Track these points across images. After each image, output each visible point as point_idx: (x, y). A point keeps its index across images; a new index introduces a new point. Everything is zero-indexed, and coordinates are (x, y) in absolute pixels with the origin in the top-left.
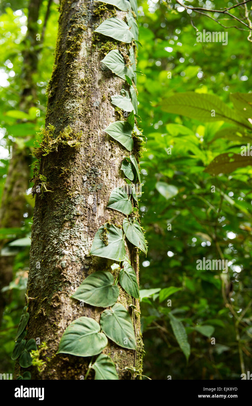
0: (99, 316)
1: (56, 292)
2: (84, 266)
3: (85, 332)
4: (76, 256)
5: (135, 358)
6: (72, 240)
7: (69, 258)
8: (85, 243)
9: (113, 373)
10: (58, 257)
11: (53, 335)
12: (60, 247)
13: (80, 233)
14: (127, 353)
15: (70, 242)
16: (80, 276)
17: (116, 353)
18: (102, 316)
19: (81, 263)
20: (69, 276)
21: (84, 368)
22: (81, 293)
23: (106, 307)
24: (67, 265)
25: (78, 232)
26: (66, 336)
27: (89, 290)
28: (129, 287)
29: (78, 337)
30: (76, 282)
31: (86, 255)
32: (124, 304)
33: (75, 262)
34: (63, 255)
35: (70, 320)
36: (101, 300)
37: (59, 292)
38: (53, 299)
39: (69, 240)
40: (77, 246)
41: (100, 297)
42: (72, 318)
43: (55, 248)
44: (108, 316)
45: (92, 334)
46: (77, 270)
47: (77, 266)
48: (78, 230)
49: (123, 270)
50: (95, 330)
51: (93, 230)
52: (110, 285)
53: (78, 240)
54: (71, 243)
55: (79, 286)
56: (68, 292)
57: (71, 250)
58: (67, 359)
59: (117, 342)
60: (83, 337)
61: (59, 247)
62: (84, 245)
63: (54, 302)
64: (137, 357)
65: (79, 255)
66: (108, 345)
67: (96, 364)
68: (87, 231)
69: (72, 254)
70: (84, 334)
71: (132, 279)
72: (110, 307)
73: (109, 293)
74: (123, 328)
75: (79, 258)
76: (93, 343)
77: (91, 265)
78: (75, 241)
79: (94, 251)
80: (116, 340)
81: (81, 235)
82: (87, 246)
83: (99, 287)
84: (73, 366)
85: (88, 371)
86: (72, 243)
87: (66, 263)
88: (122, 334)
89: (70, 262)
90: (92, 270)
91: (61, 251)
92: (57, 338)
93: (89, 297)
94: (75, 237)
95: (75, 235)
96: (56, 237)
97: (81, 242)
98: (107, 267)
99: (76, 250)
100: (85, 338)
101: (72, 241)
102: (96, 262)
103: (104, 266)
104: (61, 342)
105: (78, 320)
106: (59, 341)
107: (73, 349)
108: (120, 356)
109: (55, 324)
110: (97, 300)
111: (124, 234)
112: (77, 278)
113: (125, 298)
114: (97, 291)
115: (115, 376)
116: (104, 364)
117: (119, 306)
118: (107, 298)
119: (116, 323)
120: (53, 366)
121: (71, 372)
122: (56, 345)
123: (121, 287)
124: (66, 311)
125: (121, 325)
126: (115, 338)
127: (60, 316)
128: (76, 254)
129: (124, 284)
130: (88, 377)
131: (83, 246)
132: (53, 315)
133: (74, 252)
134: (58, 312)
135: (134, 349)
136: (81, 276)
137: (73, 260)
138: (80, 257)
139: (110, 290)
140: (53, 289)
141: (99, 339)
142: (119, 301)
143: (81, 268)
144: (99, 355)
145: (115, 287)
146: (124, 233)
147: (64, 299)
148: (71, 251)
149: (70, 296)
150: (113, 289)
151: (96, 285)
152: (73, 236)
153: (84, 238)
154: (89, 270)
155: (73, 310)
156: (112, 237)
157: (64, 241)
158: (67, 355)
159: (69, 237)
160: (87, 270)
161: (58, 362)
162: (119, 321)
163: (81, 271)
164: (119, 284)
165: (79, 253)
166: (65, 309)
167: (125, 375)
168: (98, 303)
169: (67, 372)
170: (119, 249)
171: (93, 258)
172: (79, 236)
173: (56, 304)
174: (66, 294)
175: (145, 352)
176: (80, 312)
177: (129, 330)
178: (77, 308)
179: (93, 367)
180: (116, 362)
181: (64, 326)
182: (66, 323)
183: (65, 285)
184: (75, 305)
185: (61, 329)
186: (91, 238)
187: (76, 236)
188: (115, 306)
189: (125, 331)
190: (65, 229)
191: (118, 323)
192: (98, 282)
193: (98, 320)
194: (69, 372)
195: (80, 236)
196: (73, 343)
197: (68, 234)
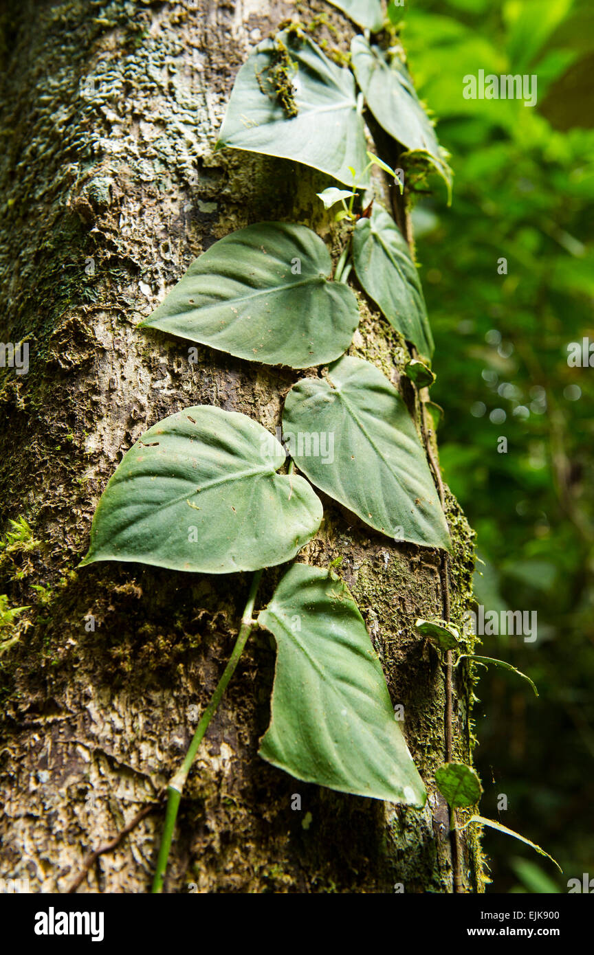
0: (274, 407)
1: (72, 307)
2: (194, 203)
3: (214, 469)
4: (156, 161)
5: (448, 587)
6: (134, 98)
7: (124, 168)
8: (194, 114)
9: (356, 650)
10: (73, 167)
11: (61, 490)
12: (85, 127)
13: (171, 74)
14: (412, 563)
15: (125, 108)
16: (178, 241)
17: (362, 562)
18: (288, 404)
19: (181, 189)
20: (127, 239)
21: (221, 628)
22: (190, 308)
23: (305, 367)
24: (118, 193)
25: (162, 66)
26: (125, 485)
27: (222, 298)
28: (397, 303)
29: (181, 491)
30: (159, 265)
31: (200, 160)
32: (379, 363)
33: (153, 186)
34: (99, 156)
35: (142, 420)
36: (280, 338)
37: (86, 308)
38: (57, 337)
39: (122, 96)
40: (161, 123)
41: (275, 323)
42: (148, 414)
43: (61, 141)
44: (318, 404)
45: (250, 477)
46: (163, 218)
47: (161, 201)
48: (162, 59)
49: (367, 226)
50: (260, 462)
51: (227, 65)
52: (315, 277)
53: (161, 98)
54: (129, 108)
55: (175, 282)
56: (126, 305)
57: (133, 137)
58: (131, 587)
59: (365, 513)
60: (204, 489)
61: (77, 131)
62: (192, 120)
63: (64, 348)
64: (455, 583)
65: (171, 159)
66: (324, 527)
67: (274, 606)
68: (199, 66)
69: (137, 152)
70: (209, 476)
71: (404, 271)
72: (321, 367)
73: (315, 310)
74: (386, 456)
75: (173, 169)
76: (254, 516)
77: (226, 199)
78: (151, 103)
79: (238, 132)
80: (360, 504)
81: (175, 80)
82: (206, 125)
83: (269, 285)
84: (164, 623)
85: (242, 641)
86: (136, 111)
87: (110, 187)
88: (385, 483)
89: (130, 184)
90: (232, 218)
91: (87, 141)
92: (82, 501)
93: (226, 325)
94: (149, 85)
95: (146, 78)
96: (65, 99)
97: (175, 108)
98: (296, 211)
99: (155, 136)
100: (216, 491)
101: (136, 104)
102: (246, 186)
103: (282, 205)
104: (102, 515)
105: (177, 419)
106: (91, 513)
107: (163, 540)
108: (381, 577)
109: (69, 442)
110: (263, 338)
111: (361, 96)
112: (166, 249)
113: (383, 343)
114: (261, 301)
115: (367, 664)
116: (314, 610)
117: (361, 368)
118: (306, 329)
119: (355, 434)
120: (68, 626)
121: (156, 647)
122: (77, 531)
123: (365, 295)
124: (119, 385)
125: (376, 445)
126: (355, 497)
127: (95, 404)
128: (154, 152)
129: (375, 283)
130: (242, 666)
131: (186, 123)
132: (60, 402)
133: (145, 144)
134: (82, 389)
135: (438, 544)
136: (185, 243)
137: (144, 177)
138: (174, 165)
139: (317, 299)
140: (58, 298)
141: (283, 498)
142: (360, 350)
143: (181, 209)
144: (285, 568)
145: (339, 288)
146: (358, 90)
147: (110, 335)
148: (130, 142)
149: (137, 320)
150: (330, 296)
151: (253, 278)
152: (140, 82)
153: (189, 95)
154: (218, 221)
155: (154, 380)
156: (313, 90)
157: (102, 101)
158: (134, 570)
159: (120, 85)
160: (211, 219)
161: (91, 605)
162: (365, 430)
163: (180, 224)
164: (354, 280)
165: (169, 151)
166: (118, 378)
167: (409, 656)
168: (269, 349)
169: (137, 649)
170: (345, 138)
171: (231, 173)
172: (165, 84)
173: (75, 357)
174: (118, 312)
175: (483, 562)
176: (188, 387)
177: (411, 469)
178: (172, 372)
179: (263, 620)
180: (365, 601)
181: (114, 448)
182: (120, 434)
183: (109, 275)
184: (164, 360)
185: (102, 460)
186: (221, 96)
187: (154, 85)
188: (343, 363)
189: (396, 469)
190: (103, 60)
191: (365, 435)
192: (260, 264)
193: (271, 420)
194: (148, 647)
195: (171, 86)
196: (162, 518)
197: (117, 74)
